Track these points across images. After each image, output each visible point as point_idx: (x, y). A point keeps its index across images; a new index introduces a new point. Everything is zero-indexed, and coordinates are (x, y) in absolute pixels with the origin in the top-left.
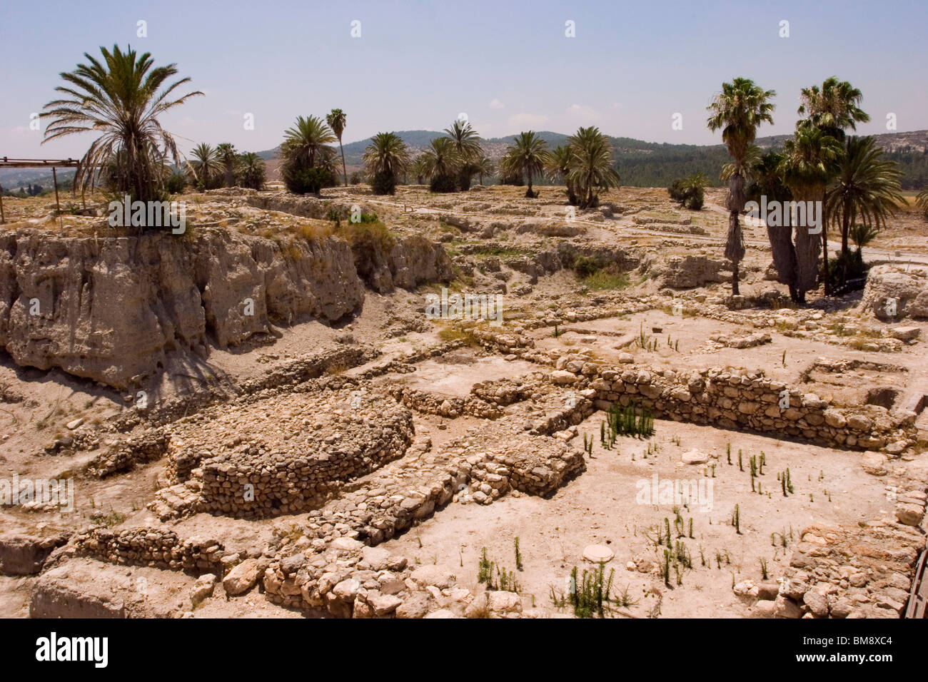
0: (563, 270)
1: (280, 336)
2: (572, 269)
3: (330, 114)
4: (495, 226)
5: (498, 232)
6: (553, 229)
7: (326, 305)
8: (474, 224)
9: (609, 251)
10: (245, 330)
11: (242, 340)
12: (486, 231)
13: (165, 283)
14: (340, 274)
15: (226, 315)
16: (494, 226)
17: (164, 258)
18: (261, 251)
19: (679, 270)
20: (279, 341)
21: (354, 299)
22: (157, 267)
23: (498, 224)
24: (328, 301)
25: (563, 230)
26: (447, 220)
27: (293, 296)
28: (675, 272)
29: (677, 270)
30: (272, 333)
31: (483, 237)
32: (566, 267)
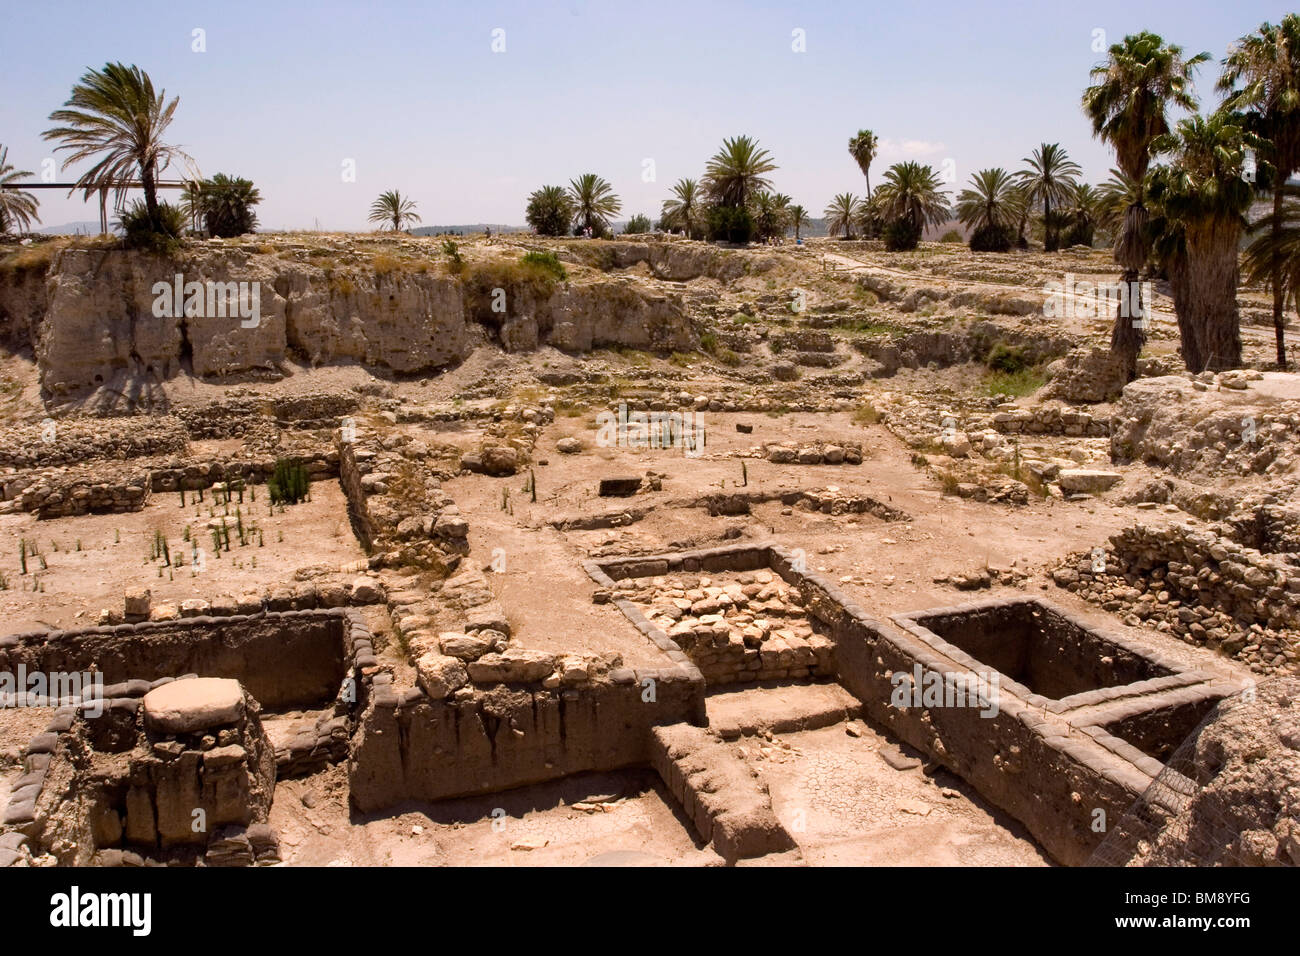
0: (971, 363)
1: (289, 374)
2: (986, 363)
3: (856, 137)
4: (924, 294)
5: (924, 303)
6: (999, 303)
7: (392, 352)
8: (898, 290)
9: (1046, 338)
10: (233, 361)
11: (227, 371)
12: (907, 300)
13: (136, 300)
14: (427, 318)
15: (209, 340)
16: (921, 293)
17: (136, 274)
18: (296, 280)
19: (1078, 370)
20: (286, 379)
21: (450, 351)
22: (129, 283)
23: (929, 291)
24: (395, 347)
25: (1011, 304)
26: (865, 282)
27: (329, 334)
28: (1071, 373)
29: (1075, 370)
30: (279, 368)
31: (903, 310)
32: (977, 359)
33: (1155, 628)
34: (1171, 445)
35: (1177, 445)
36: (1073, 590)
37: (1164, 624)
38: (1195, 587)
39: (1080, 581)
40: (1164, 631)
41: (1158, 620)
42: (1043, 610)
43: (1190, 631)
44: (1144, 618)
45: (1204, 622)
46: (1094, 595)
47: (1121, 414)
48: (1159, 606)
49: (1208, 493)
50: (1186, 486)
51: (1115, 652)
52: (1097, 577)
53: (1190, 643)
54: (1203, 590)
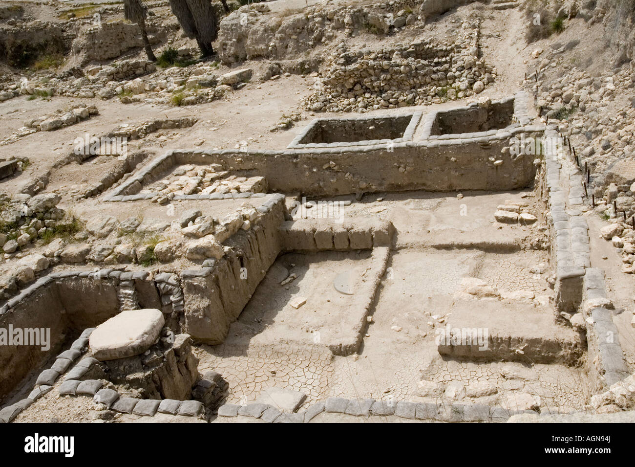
33: (373, 109)
34: (268, 46)
35: (272, 44)
36: (325, 111)
37: (376, 106)
38: (382, 84)
39: (325, 105)
40: (378, 108)
41: (372, 105)
42: (327, 122)
43: (391, 103)
44: (366, 108)
45: (394, 96)
46: (336, 109)
47: (225, 39)
48: (369, 100)
49: (301, 61)
50: (286, 62)
51: (374, 122)
52: (331, 101)
53: (393, 108)
54: (386, 84)
